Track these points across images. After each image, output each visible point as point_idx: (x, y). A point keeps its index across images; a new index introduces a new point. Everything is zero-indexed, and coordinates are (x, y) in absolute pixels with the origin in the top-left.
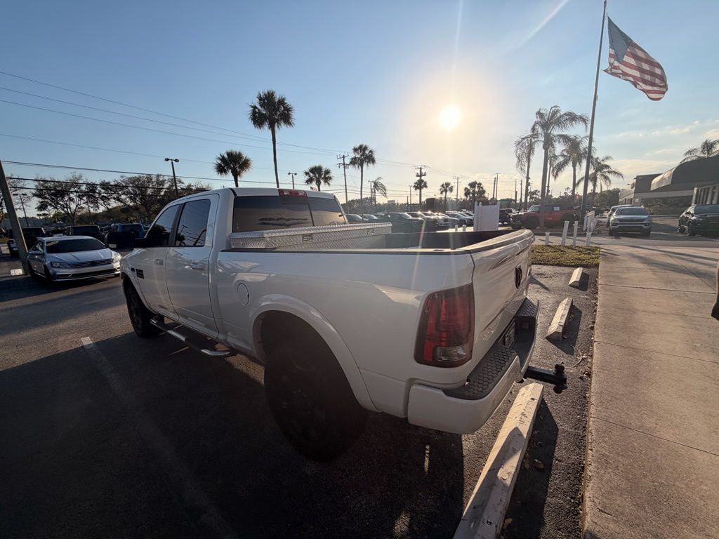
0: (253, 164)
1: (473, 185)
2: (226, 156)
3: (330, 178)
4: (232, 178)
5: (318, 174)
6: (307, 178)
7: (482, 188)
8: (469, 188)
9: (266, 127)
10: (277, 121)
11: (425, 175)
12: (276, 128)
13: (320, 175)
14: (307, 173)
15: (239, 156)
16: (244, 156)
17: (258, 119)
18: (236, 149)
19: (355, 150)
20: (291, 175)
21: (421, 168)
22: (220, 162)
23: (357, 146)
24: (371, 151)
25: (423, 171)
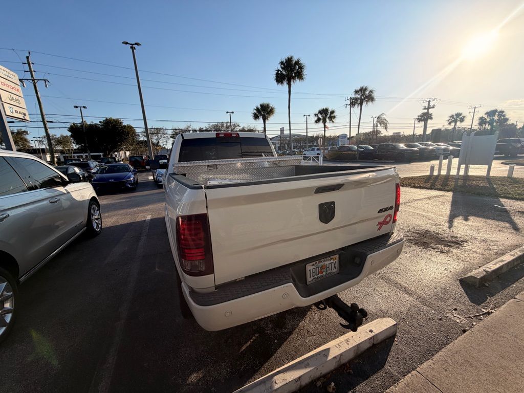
0: (276, 111)
1: (491, 113)
2: (260, 107)
3: (334, 117)
4: (262, 121)
5: (325, 115)
6: (316, 118)
7: (504, 116)
8: (485, 117)
9: (285, 83)
10: (294, 78)
11: (433, 107)
12: (292, 83)
13: (326, 116)
14: (316, 115)
15: (268, 106)
16: (271, 106)
17: (280, 78)
18: (265, 102)
19: (356, 92)
20: (306, 117)
21: (429, 102)
22: (255, 111)
23: (358, 88)
24: (371, 91)
25: (432, 104)
